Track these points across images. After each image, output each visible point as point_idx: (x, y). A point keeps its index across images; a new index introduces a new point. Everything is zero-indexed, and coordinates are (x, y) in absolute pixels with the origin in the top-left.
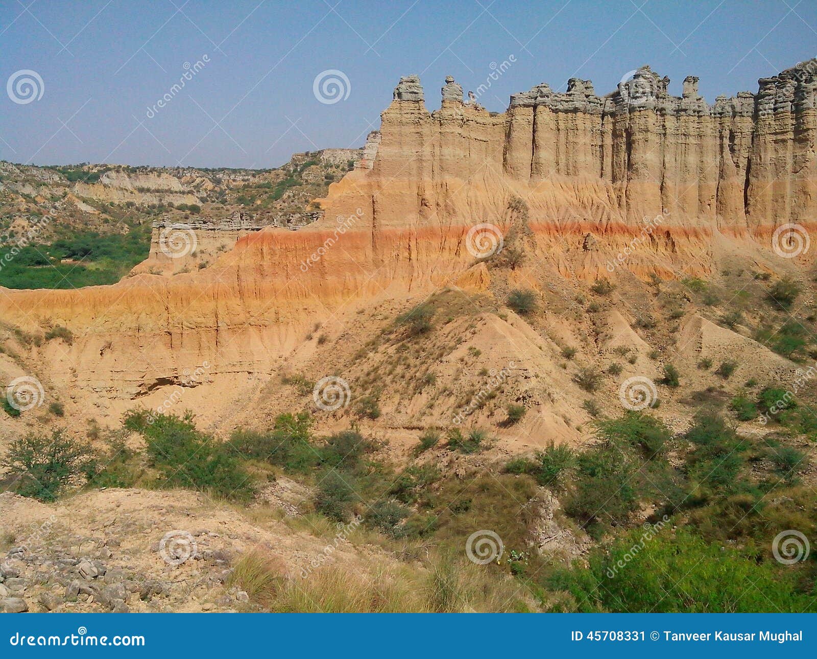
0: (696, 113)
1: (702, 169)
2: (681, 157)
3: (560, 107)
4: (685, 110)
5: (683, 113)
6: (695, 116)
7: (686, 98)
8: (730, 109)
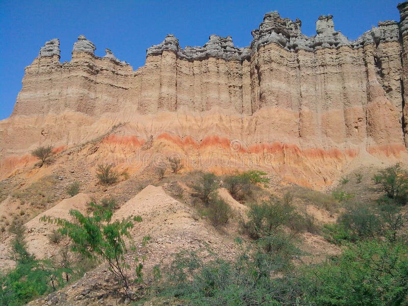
0: (334, 46)
1: (345, 95)
2: (321, 86)
3: (195, 56)
4: (320, 44)
5: (318, 47)
6: (333, 48)
7: (320, 34)
8: (370, 37)
